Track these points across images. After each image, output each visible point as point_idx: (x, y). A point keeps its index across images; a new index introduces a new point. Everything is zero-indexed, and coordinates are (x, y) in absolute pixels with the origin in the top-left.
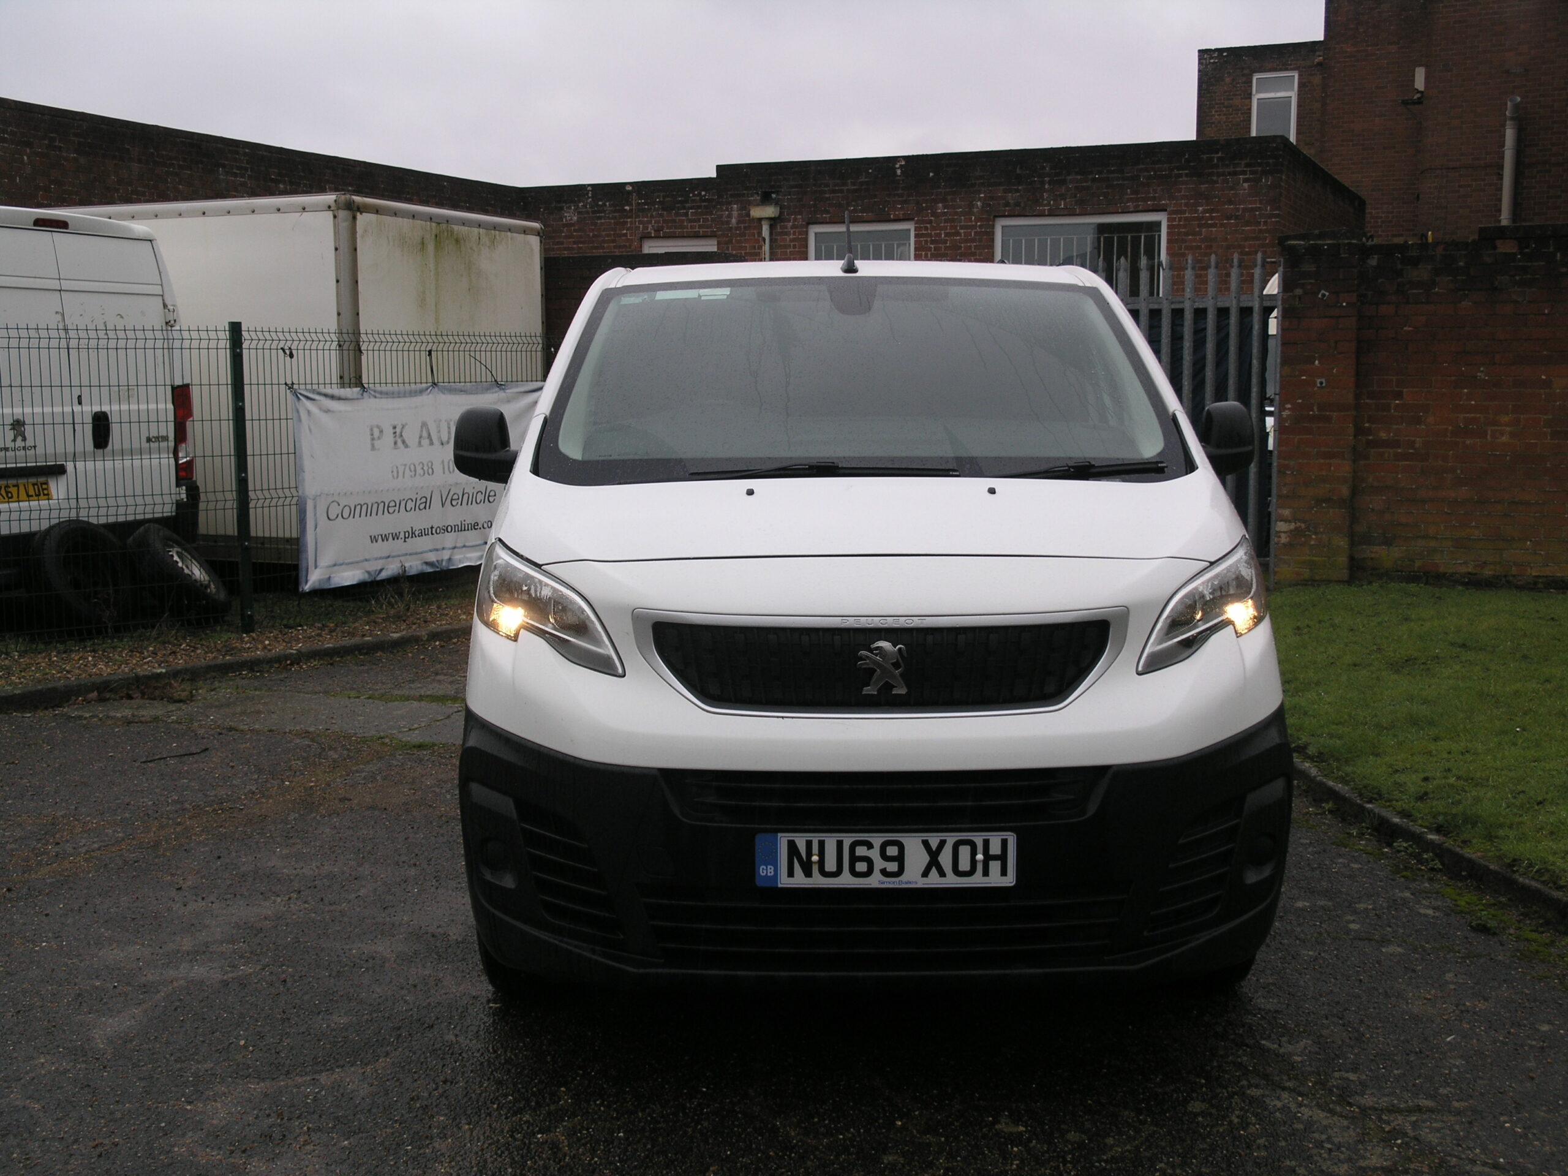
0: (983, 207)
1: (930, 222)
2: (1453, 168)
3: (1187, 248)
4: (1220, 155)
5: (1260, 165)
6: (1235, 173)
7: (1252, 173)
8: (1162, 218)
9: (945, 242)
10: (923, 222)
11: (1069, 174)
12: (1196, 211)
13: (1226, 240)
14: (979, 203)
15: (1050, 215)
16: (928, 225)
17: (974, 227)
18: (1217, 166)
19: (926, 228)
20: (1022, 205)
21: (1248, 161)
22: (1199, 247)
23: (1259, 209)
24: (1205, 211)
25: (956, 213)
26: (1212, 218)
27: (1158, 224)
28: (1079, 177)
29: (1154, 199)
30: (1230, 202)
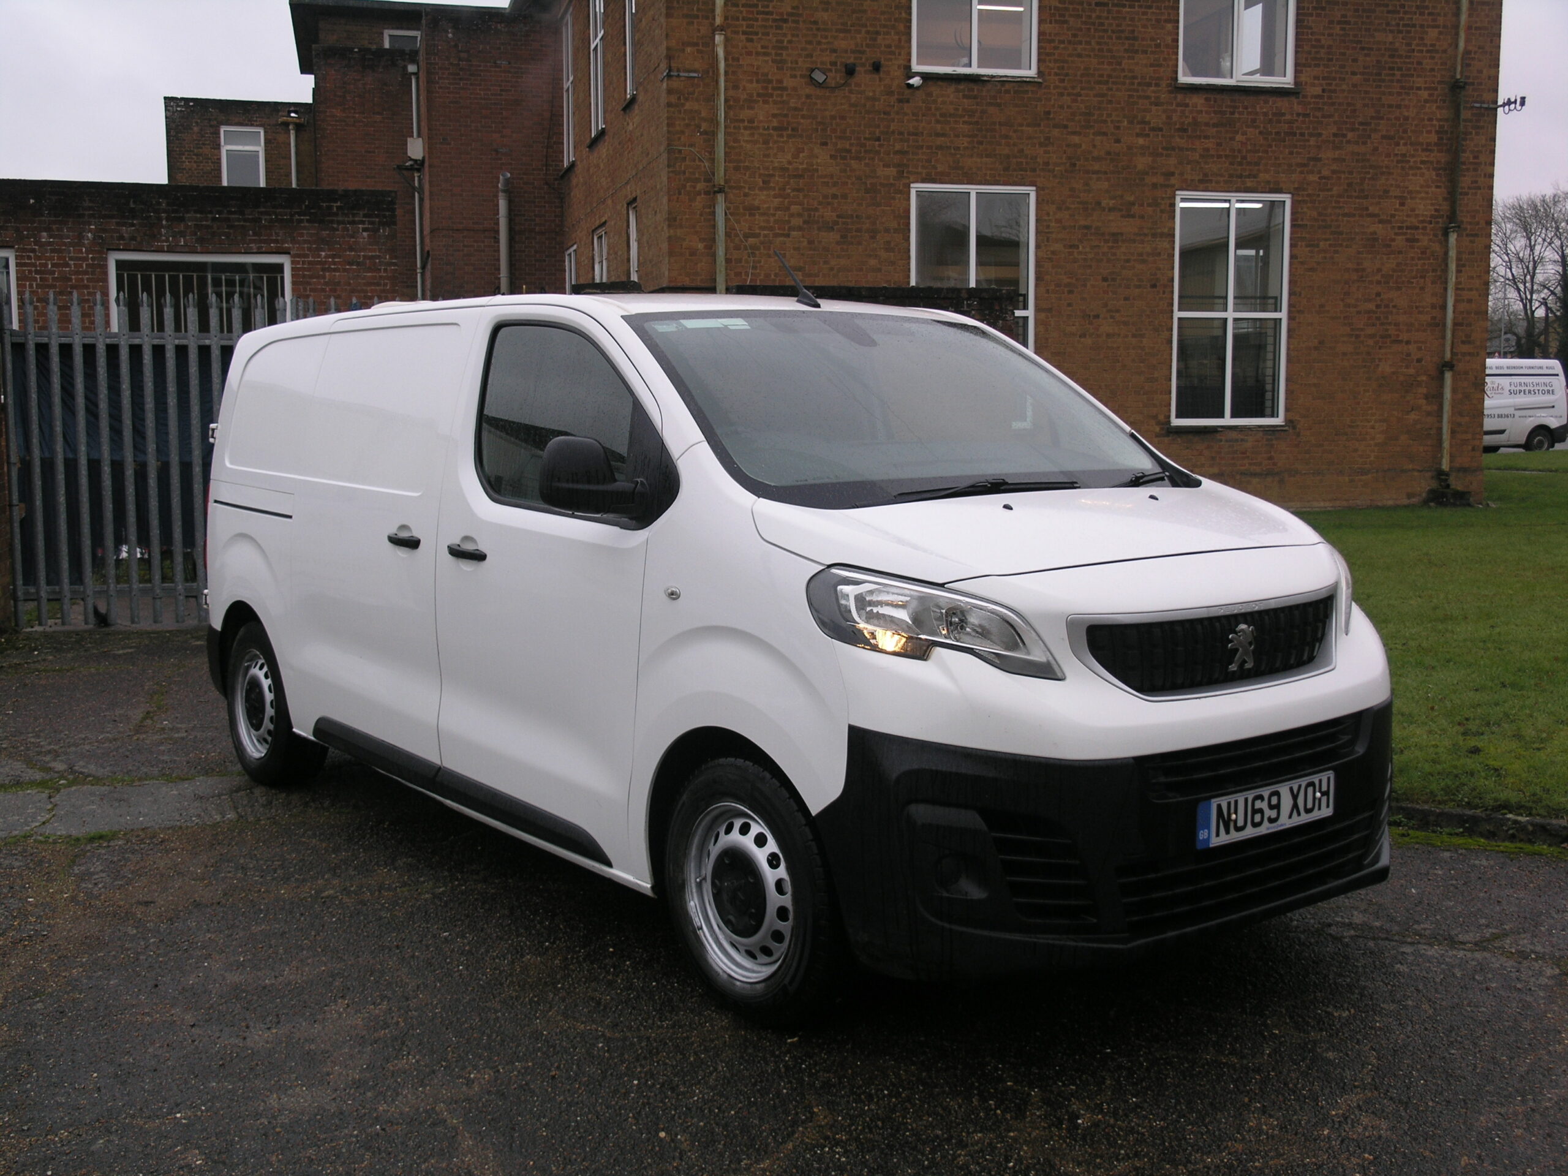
0: (94, 239)
1: (34, 251)
2: (457, 230)
3: (311, 290)
4: (339, 204)
5: (377, 216)
6: (353, 223)
7: (370, 223)
8: (285, 261)
9: (53, 273)
10: (24, 250)
11: (188, 212)
12: (319, 256)
13: (349, 284)
14: (90, 235)
15: (168, 251)
16: (32, 254)
17: (86, 259)
18: (336, 214)
19: (29, 258)
20: (139, 239)
21: (366, 212)
22: (323, 290)
23: (379, 257)
24: (327, 257)
25: (65, 244)
26: (334, 263)
27: (279, 268)
28: (198, 215)
29: (276, 241)
30: (351, 249)
